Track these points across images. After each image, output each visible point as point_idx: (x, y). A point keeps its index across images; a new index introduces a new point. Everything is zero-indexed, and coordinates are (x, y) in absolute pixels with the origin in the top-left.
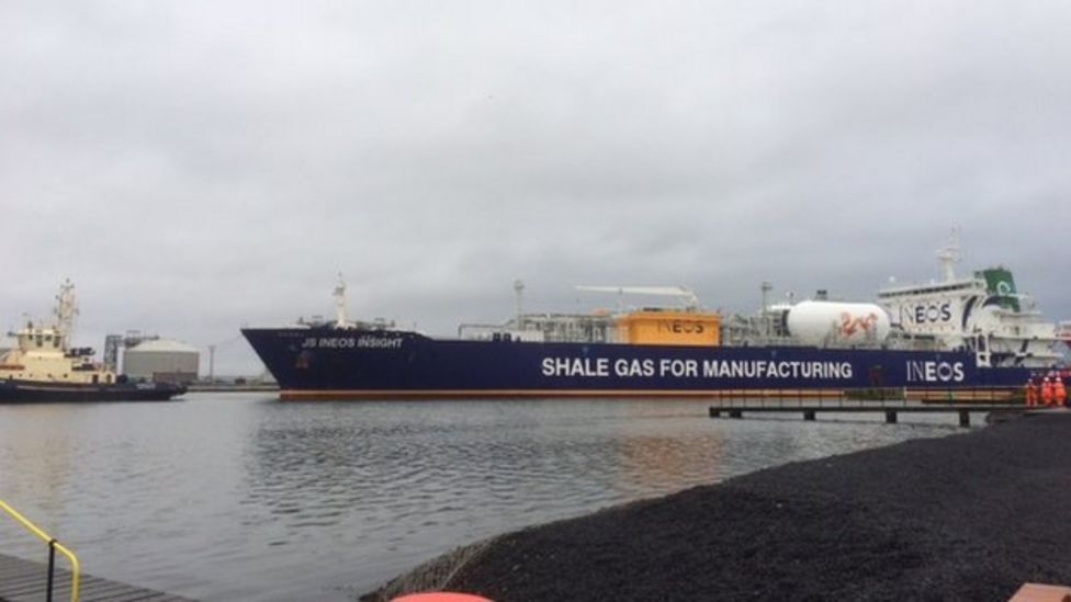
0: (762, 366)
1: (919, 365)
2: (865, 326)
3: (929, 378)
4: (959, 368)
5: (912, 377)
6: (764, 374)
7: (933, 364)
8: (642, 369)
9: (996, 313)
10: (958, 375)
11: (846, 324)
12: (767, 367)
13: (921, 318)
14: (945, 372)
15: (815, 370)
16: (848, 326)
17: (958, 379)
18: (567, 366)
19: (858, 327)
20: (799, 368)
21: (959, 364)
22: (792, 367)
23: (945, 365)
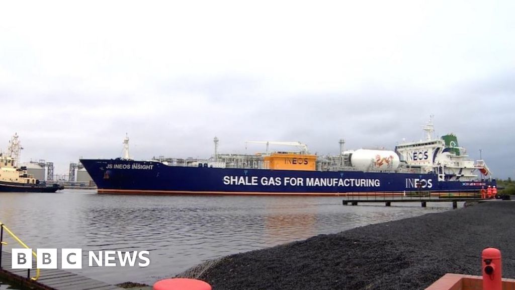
0: (336, 181)
1: (412, 180)
2: (387, 162)
3: (416, 187)
4: (430, 182)
5: (408, 186)
6: (337, 184)
7: (418, 180)
8: (275, 182)
9: (448, 156)
10: (430, 185)
11: (378, 160)
12: (338, 181)
13: (415, 158)
14: (424, 183)
15: (362, 183)
16: (379, 162)
17: (429, 187)
18: (236, 180)
19: (384, 162)
20: (354, 182)
21: (431, 180)
23: (424, 180)
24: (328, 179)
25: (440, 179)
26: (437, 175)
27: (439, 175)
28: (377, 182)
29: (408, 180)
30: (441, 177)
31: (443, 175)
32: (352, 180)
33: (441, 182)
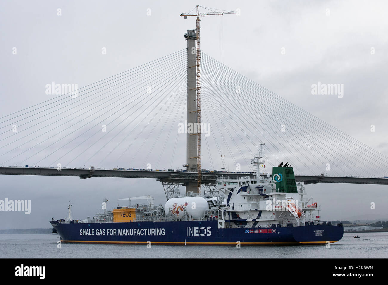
0: (135, 231)
1: (191, 228)
2: (182, 209)
3: (196, 235)
4: (209, 229)
5: (188, 235)
6: (136, 234)
7: (197, 228)
8: (103, 233)
9: (244, 197)
10: (209, 233)
11: (174, 209)
12: (136, 231)
14: (203, 232)
15: (152, 232)
16: (175, 210)
17: (208, 235)
18: (85, 232)
19: (179, 210)
20: (147, 231)
21: (209, 228)
22: (144, 231)
23: (203, 228)
24: (130, 229)
25: (219, 226)
26: (217, 221)
27: (219, 221)
28: (163, 231)
29: (188, 228)
30: (221, 223)
31: (223, 221)
32: (146, 229)
33: (221, 229)
